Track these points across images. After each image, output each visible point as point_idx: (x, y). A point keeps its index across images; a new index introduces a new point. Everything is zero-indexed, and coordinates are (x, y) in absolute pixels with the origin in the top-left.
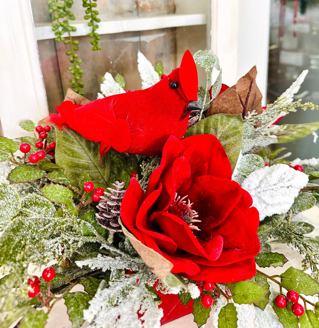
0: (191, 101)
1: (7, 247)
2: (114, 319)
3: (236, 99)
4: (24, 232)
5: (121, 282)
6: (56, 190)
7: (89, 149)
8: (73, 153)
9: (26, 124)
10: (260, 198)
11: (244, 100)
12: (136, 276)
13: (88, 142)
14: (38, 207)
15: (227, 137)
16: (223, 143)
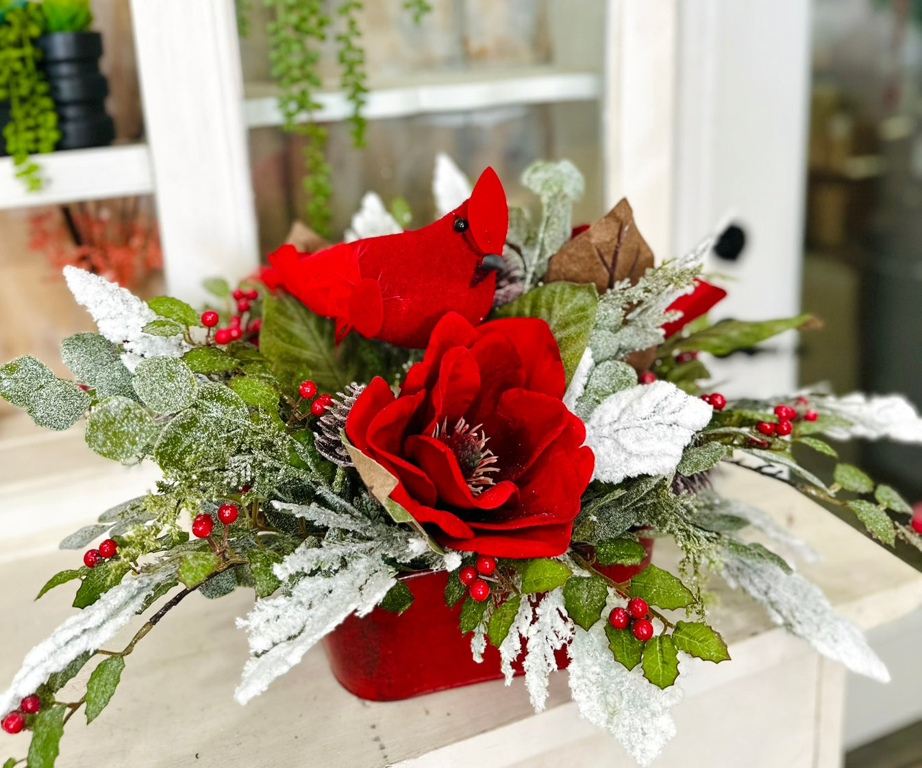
0: (487, 254)
1: (172, 449)
2: (321, 593)
3: (592, 257)
4: (198, 434)
5: (343, 545)
6: (252, 386)
7: (322, 332)
8: (291, 338)
9: (215, 285)
10: (616, 441)
11: (608, 259)
12: (369, 544)
13: (321, 319)
14: (222, 404)
15: (566, 325)
16: (558, 336)
